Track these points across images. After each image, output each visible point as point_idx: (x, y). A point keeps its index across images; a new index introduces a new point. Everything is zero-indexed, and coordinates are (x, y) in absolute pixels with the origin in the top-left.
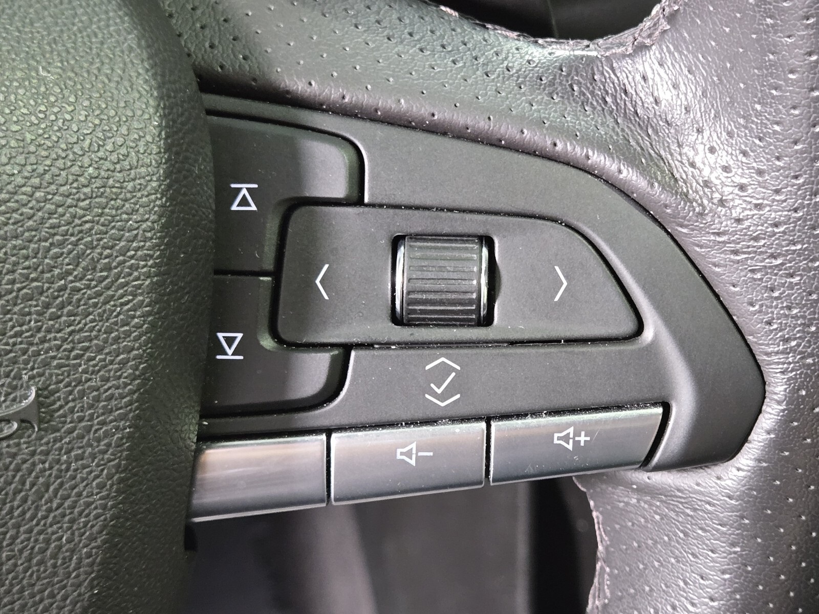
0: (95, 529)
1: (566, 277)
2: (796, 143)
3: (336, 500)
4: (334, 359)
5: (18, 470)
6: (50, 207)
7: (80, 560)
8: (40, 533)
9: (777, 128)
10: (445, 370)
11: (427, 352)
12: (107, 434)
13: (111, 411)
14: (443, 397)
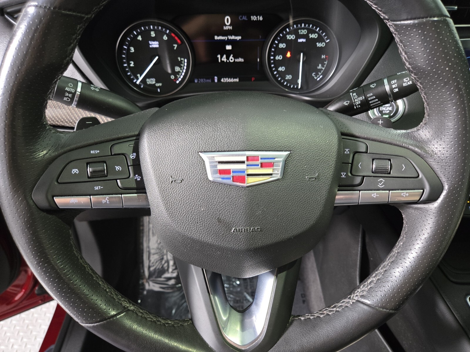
0: (324, 198)
1: (405, 166)
2: (451, 142)
3: (360, 203)
4: (362, 178)
5: (314, 186)
6: (321, 146)
7: (321, 203)
8: (316, 197)
9: (448, 140)
10: (381, 181)
11: (378, 178)
12: (327, 183)
13: (328, 179)
14: (381, 186)
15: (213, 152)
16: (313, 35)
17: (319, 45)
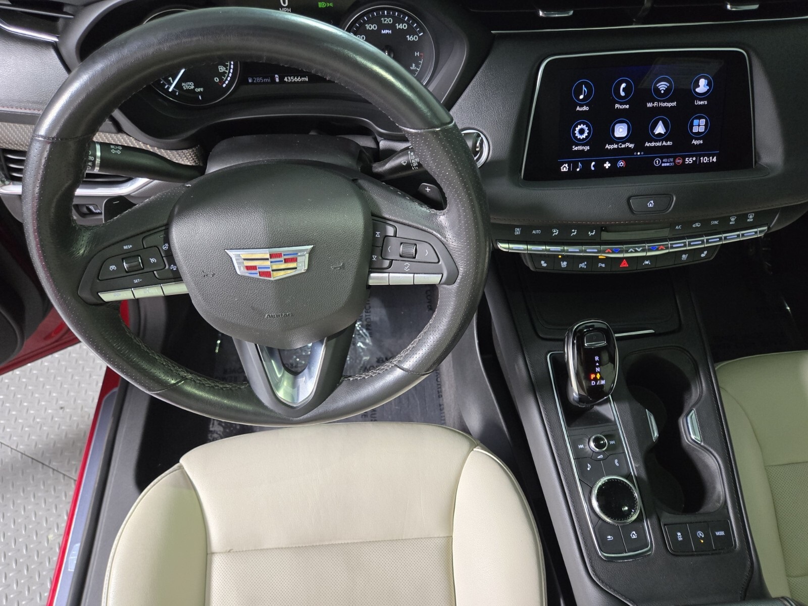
1: (428, 252)
4: (390, 262)
8: (343, 284)
10: (407, 265)
11: (404, 262)
14: (407, 269)
15: (238, 249)
16: (401, 25)
17: (410, 38)
